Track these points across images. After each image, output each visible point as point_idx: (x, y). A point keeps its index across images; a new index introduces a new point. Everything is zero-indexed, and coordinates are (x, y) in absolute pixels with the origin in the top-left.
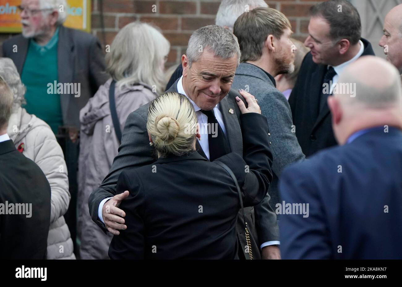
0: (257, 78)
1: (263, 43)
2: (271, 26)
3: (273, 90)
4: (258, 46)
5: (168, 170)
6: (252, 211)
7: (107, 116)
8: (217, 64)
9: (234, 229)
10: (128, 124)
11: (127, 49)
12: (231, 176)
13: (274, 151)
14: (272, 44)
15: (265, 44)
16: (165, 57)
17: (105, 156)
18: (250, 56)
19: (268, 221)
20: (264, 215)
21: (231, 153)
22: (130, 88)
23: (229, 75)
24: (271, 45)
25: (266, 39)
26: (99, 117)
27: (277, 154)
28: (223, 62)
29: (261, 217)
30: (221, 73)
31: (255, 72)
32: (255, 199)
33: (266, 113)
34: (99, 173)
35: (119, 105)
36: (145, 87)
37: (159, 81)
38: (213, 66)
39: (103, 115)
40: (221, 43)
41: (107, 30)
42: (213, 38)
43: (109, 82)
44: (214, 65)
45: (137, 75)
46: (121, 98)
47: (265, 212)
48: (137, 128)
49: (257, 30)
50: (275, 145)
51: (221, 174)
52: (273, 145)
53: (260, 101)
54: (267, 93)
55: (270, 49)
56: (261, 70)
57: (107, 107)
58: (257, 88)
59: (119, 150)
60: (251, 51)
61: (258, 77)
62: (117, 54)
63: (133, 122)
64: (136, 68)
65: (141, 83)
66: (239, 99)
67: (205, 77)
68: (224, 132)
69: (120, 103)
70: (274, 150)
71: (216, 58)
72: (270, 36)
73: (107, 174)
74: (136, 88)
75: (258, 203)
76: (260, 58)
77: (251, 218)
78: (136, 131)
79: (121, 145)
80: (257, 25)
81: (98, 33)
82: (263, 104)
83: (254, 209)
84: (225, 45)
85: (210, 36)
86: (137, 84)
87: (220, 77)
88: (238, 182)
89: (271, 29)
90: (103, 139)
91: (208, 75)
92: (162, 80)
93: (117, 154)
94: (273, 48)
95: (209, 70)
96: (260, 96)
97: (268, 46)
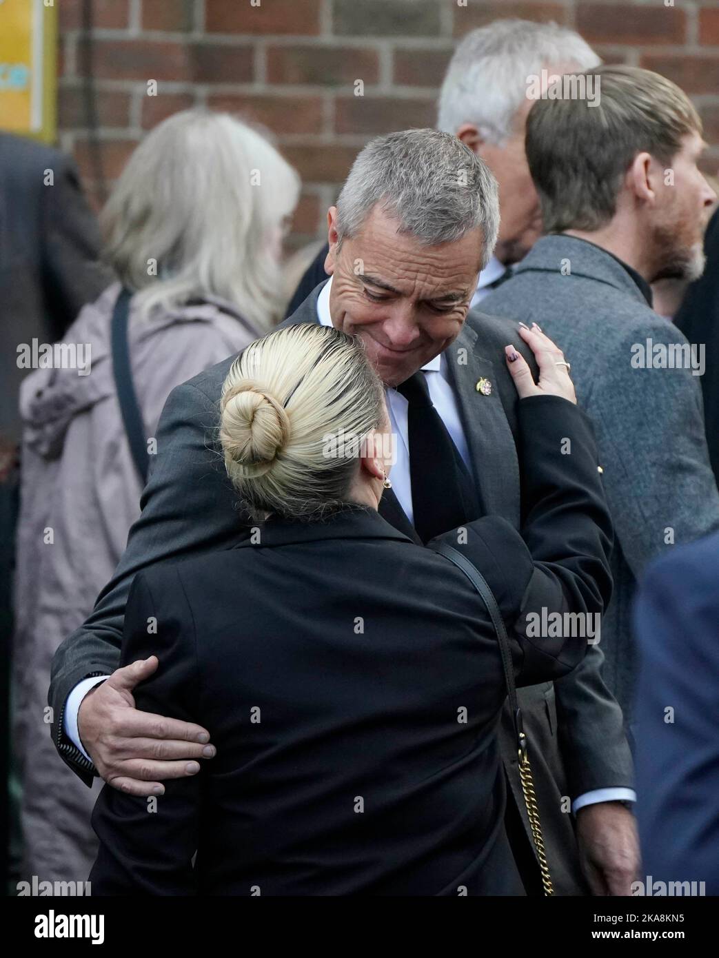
0: (600, 281)
1: (621, 177)
2: (646, 127)
3: (652, 318)
4: (605, 186)
5: (275, 568)
6: (547, 693)
7: (104, 398)
8: (404, 256)
9: (492, 747)
10: (166, 423)
11: (167, 192)
12: (476, 592)
13: (640, 507)
14: (648, 183)
15: (625, 180)
16: (286, 220)
17: (100, 525)
18: (579, 216)
19: (596, 726)
20: (583, 709)
21: (484, 518)
22: (177, 313)
23: (441, 295)
24: (644, 186)
25: (629, 165)
26: (82, 401)
27: (647, 514)
28: (423, 253)
29: (574, 714)
30: (414, 287)
31: (593, 262)
32: (559, 658)
33: (625, 390)
34: (81, 575)
35: (141, 365)
36: (223, 310)
37: (266, 294)
38: (392, 261)
39: (93, 396)
40: (424, 195)
41: (106, 133)
42: (406, 174)
43: (111, 294)
44: (396, 260)
45: (196, 273)
46: (149, 345)
47: (588, 699)
48: (192, 432)
49: (603, 135)
50: (645, 487)
51: (442, 585)
52: (639, 487)
53: (612, 350)
54: (636, 328)
55: (640, 195)
56: (611, 258)
57: (106, 368)
58: (605, 311)
59: (144, 503)
60: (582, 202)
61: (605, 279)
62: (136, 207)
63: (182, 414)
64: (196, 250)
65: (209, 297)
66: (517, 353)
67: (372, 293)
68: (459, 450)
69: (144, 361)
70: (638, 503)
71: (403, 239)
72: (642, 157)
73: (108, 579)
74: (192, 312)
75: (567, 671)
76: (608, 224)
77: (544, 716)
78: (189, 442)
79: (148, 485)
80: (605, 122)
81: (78, 144)
82: (619, 360)
83: (553, 688)
84: (436, 202)
85: (402, 165)
86: (196, 301)
87: (414, 297)
88: (500, 610)
89: (646, 137)
90: (91, 471)
91: (377, 285)
92: (273, 290)
93: (138, 515)
94: (651, 194)
95: (382, 273)
96: (613, 338)
97: (633, 187)
